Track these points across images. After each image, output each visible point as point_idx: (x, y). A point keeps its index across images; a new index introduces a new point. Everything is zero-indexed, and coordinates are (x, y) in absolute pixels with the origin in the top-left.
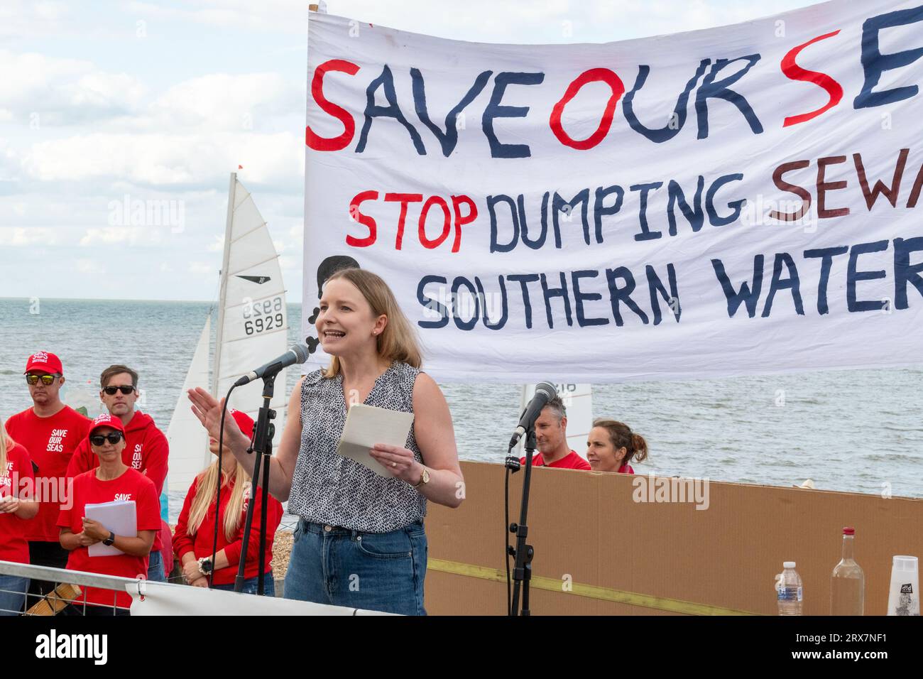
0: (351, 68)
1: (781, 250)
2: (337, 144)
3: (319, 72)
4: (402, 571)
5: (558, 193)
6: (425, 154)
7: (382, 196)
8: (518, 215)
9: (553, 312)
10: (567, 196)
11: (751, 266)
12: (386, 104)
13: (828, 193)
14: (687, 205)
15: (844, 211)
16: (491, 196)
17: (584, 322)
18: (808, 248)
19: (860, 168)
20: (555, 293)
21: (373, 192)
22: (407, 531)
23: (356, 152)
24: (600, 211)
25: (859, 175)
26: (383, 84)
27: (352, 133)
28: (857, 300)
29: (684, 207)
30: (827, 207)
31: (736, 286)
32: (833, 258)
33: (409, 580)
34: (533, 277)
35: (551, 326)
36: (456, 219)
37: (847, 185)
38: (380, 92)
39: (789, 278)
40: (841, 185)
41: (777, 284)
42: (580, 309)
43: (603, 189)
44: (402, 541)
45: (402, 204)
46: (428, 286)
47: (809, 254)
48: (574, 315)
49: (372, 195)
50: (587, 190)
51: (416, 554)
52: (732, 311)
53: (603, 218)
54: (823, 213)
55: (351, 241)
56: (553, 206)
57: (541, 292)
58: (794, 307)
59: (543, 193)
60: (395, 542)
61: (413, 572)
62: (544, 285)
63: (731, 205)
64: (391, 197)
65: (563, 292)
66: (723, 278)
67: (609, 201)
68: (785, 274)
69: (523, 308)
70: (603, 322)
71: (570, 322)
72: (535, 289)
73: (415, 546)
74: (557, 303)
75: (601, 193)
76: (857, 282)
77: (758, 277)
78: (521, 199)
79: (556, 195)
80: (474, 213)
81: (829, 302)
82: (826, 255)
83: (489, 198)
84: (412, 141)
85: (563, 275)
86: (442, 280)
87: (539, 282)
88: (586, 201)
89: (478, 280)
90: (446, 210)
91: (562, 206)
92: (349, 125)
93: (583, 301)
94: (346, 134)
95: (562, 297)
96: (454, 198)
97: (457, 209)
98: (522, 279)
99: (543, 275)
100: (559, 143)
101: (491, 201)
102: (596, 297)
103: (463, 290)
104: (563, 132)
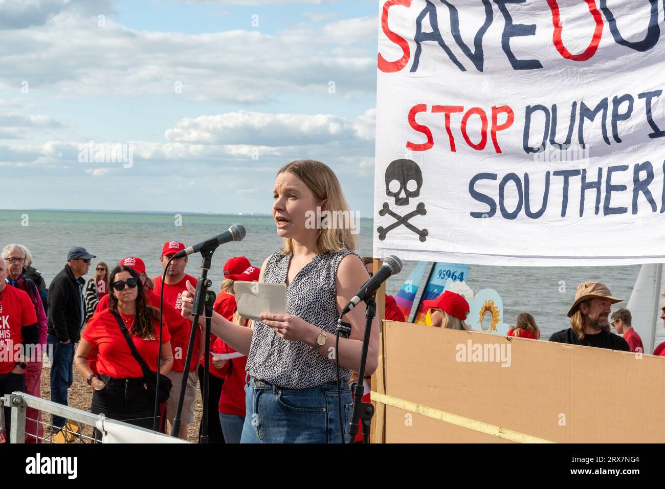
2: (397, 66)
3: (386, 7)
4: (314, 424)
5: (584, 102)
6: (465, 70)
7: (429, 108)
8: (551, 121)
9: (585, 202)
10: (592, 105)
12: (431, 30)
16: (530, 106)
17: (608, 211)
20: (591, 185)
21: (423, 105)
22: (322, 389)
23: (411, 72)
24: (616, 117)
26: (428, 14)
27: (409, 56)
33: (321, 432)
34: (576, 172)
35: (581, 215)
36: (493, 127)
38: (426, 22)
42: (608, 199)
43: (618, 98)
44: (317, 398)
45: (445, 114)
46: (478, 182)
48: (602, 205)
49: (422, 108)
50: (606, 99)
51: (331, 410)
53: (619, 123)
55: (409, 145)
56: (580, 113)
57: (580, 184)
59: (571, 103)
60: (309, 398)
61: (326, 426)
62: (584, 178)
64: (437, 109)
65: (597, 185)
67: (623, 108)
69: (561, 199)
70: (622, 210)
71: (597, 212)
72: (575, 183)
73: (329, 403)
74: (591, 194)
75: (617, 102)
78: (554, 108)
79: (582, 104)
80: (511, 120)
83: (528, 108)
85: (600, 170)
86: (493, 177)
87: (580, 176)
88: (606, 109)
89: (526, 176)
90: (484, 119)
91: (588, 113)
92: (406, 50)
93: (612, 192)
94: (404, 57)
95: (596, 189)
96: (494, 109)
97: (494, 118)
98: (567, 174)
99: (584, 171)
100: (562, 57)
101: (529, 110)
102: (623, 188)
103: (511, 185)
104: (564, 47)
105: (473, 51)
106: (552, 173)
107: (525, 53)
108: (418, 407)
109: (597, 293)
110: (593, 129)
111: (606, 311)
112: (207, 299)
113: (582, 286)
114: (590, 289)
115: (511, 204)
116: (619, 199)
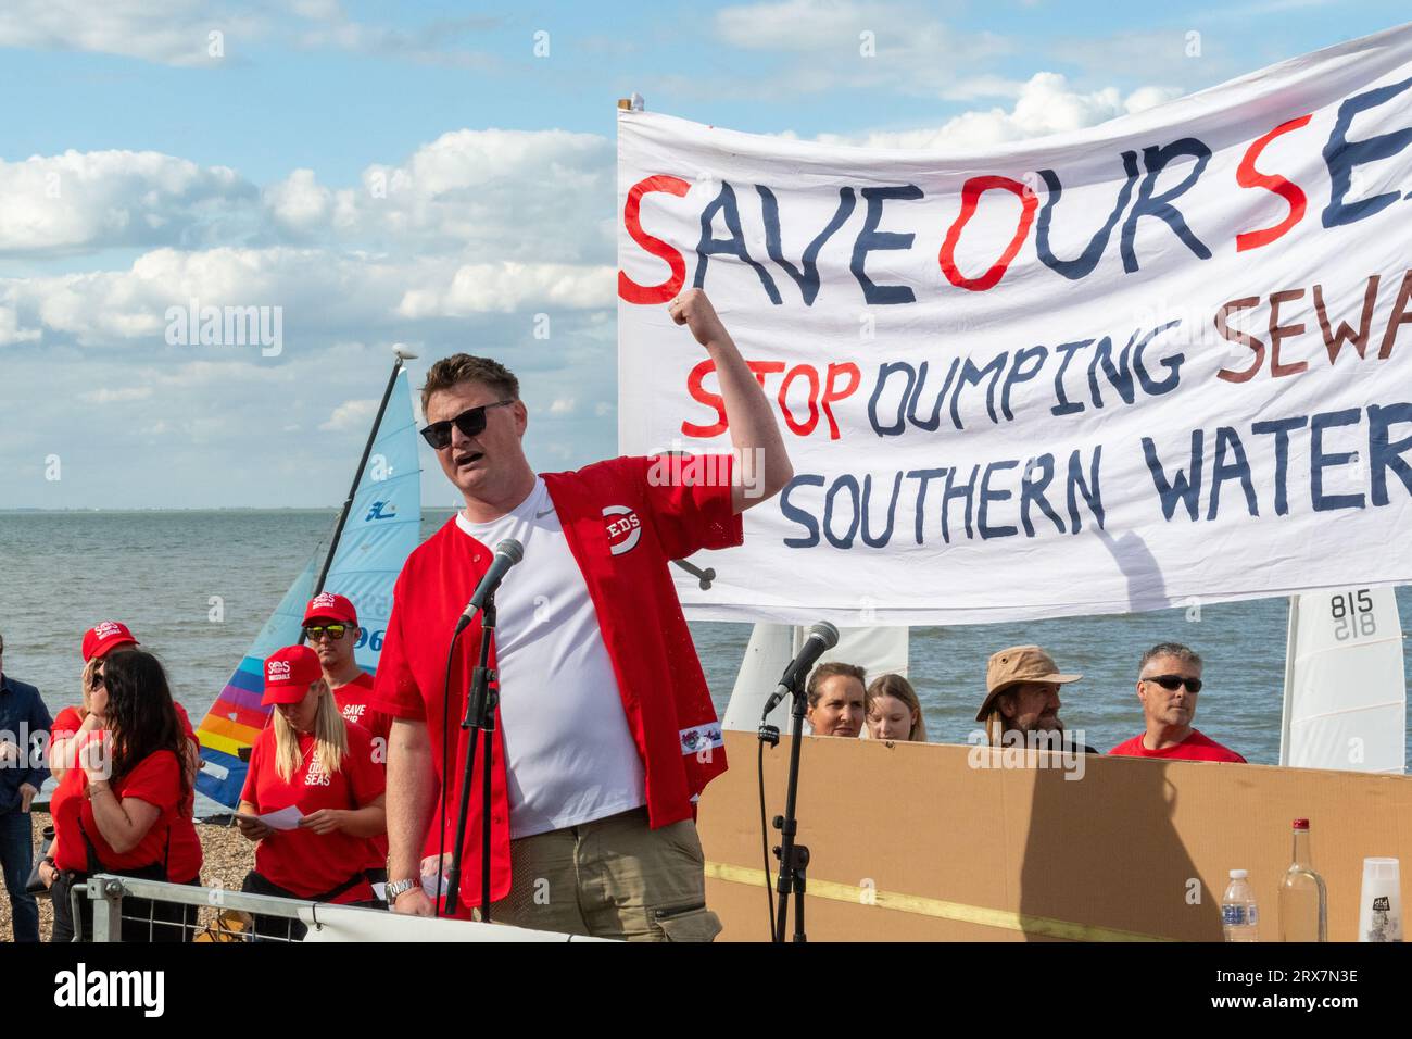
0: (678, 186)
1: (1223, 424)
2: (661, 294)
3: (634, 194)
5: (971, 359)
6: (781, 303)
8: (914, 387)
9: (950, 518)
10: (982, 363)
11: (1188, 446)
12: (728, 236)
13: (1284, 341)
14: (1112, 364)
15: (1301, 366)
16: (887, 364)
17: (987, 533)
18: (1257, 420)
19: (1320, 306)
20: (958, 492)
24: (1014, 378)
25: (1319, 315)
26: (722, 208)
27: (683, 277)
28: (1323, 494)
29: (1108, 367)
30: (1282, 361)
31: (1170, 477)
32: (1290, 433)
34: (940, 472)
35: (947, 541)
36: (826, 395)
37: (1306, 330)
38: (719, 220)
39: (1235, 463)
40: (1298, 330)
41: (1222, 473)
42: (983, 514)
43: (1025, 351)
46: (795, 490)
47: (1259, 428)
48: (974, 523)
50: (1006, 354)
52: (1168, 513)
53: (1015, 385)
54: (1277, 370)
55: (688, 429)
56: (961, 375)
57: (944, 490)
58: (1245, 505)
59: (952, 360)
62: (950, 480)
63: (1165, 362)
65: (967, 491)
66: (1154, 465)
67: (1028, 365)
68: (1230, 459)
69: (913, 515)
70: (1009, 531)
71: (970, 534)
72: (937, 487)
75: (1022, 357)
76: (1323, 468)
77: (1197, 463)
78: (924, 367)
79: (968, 362)
80: (854, 385)
81: (1289, 498)
82: (1280, 428)
83: (884, 367)
84: (762, 285)
85: (977, 468)
86: (817, 480)
87: (944, 479)
88: (1001, 368)
89: (868, 479)
90: (814, 383)
91: (972, 374)
92: (678, 267)
93: (989, 502)
94: (673, 279)
95: (965, 498)
96: (832, 367)
97: (830, 382)
98: (925, 475)
99: (953, 470)
100: (949, 283)
101: (885, 371)
102: (1005, 495)
103: (845, 493)
104: (954, 266)
105: (802, 271)
106: (905, 475)
107: (889, 277)
108: (718, 867)
109: (1027, 672)
110: (972, 398)
111: (1050, 706)
112: (488, 702)
113: (996, 660)
114: (1013, 665)
115: (841, 525)
116: (1000, 513)
